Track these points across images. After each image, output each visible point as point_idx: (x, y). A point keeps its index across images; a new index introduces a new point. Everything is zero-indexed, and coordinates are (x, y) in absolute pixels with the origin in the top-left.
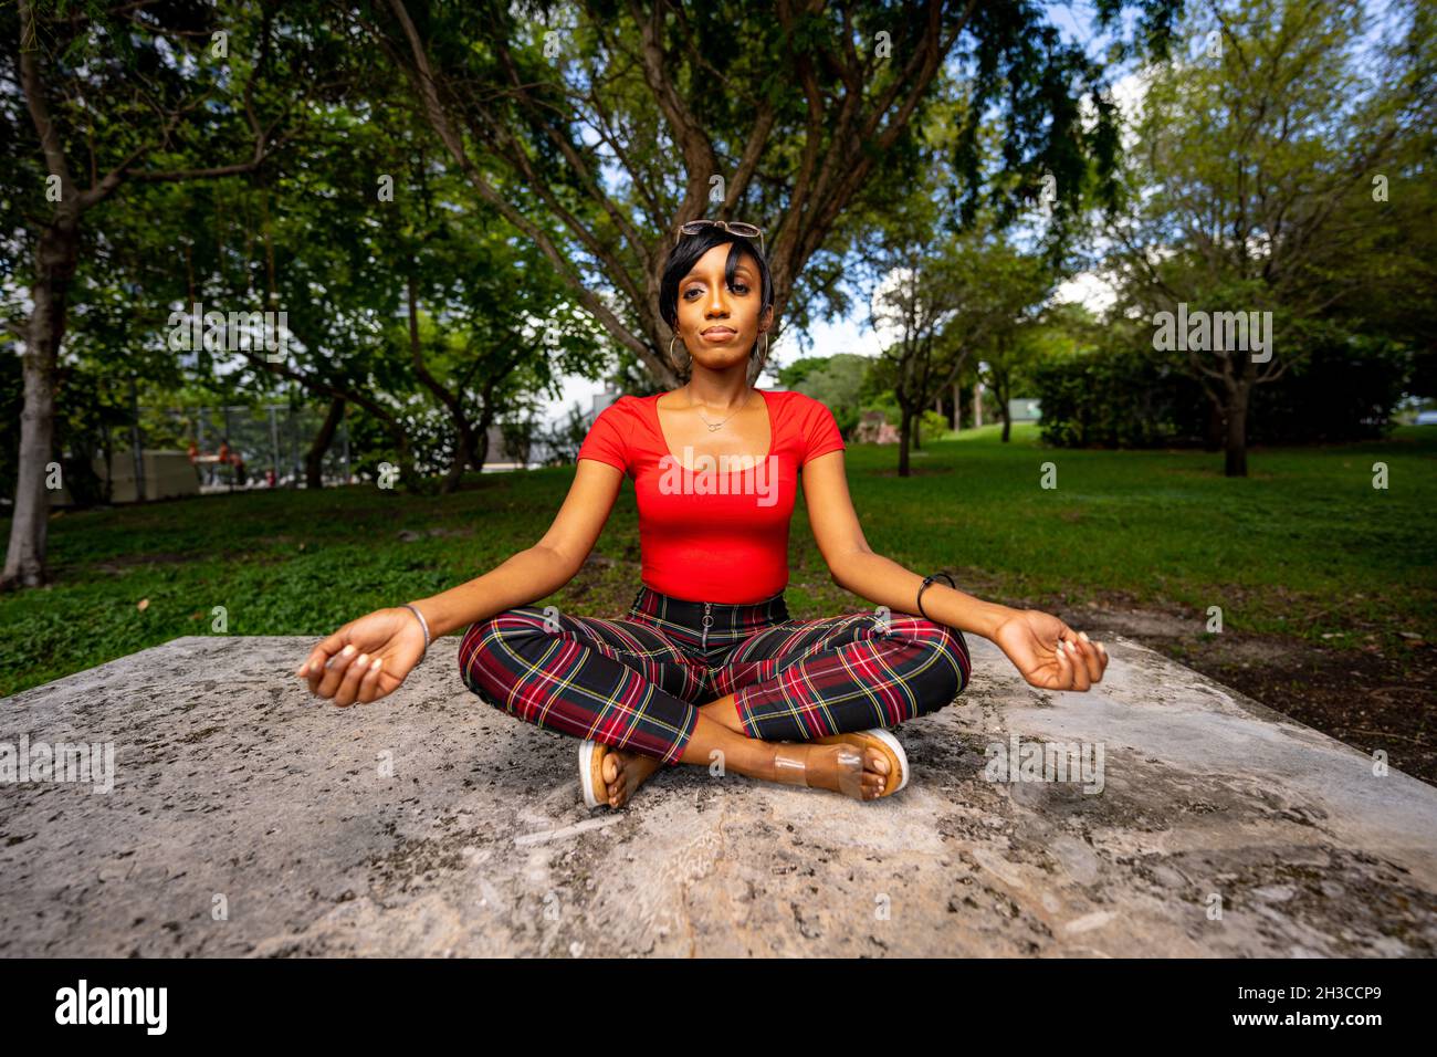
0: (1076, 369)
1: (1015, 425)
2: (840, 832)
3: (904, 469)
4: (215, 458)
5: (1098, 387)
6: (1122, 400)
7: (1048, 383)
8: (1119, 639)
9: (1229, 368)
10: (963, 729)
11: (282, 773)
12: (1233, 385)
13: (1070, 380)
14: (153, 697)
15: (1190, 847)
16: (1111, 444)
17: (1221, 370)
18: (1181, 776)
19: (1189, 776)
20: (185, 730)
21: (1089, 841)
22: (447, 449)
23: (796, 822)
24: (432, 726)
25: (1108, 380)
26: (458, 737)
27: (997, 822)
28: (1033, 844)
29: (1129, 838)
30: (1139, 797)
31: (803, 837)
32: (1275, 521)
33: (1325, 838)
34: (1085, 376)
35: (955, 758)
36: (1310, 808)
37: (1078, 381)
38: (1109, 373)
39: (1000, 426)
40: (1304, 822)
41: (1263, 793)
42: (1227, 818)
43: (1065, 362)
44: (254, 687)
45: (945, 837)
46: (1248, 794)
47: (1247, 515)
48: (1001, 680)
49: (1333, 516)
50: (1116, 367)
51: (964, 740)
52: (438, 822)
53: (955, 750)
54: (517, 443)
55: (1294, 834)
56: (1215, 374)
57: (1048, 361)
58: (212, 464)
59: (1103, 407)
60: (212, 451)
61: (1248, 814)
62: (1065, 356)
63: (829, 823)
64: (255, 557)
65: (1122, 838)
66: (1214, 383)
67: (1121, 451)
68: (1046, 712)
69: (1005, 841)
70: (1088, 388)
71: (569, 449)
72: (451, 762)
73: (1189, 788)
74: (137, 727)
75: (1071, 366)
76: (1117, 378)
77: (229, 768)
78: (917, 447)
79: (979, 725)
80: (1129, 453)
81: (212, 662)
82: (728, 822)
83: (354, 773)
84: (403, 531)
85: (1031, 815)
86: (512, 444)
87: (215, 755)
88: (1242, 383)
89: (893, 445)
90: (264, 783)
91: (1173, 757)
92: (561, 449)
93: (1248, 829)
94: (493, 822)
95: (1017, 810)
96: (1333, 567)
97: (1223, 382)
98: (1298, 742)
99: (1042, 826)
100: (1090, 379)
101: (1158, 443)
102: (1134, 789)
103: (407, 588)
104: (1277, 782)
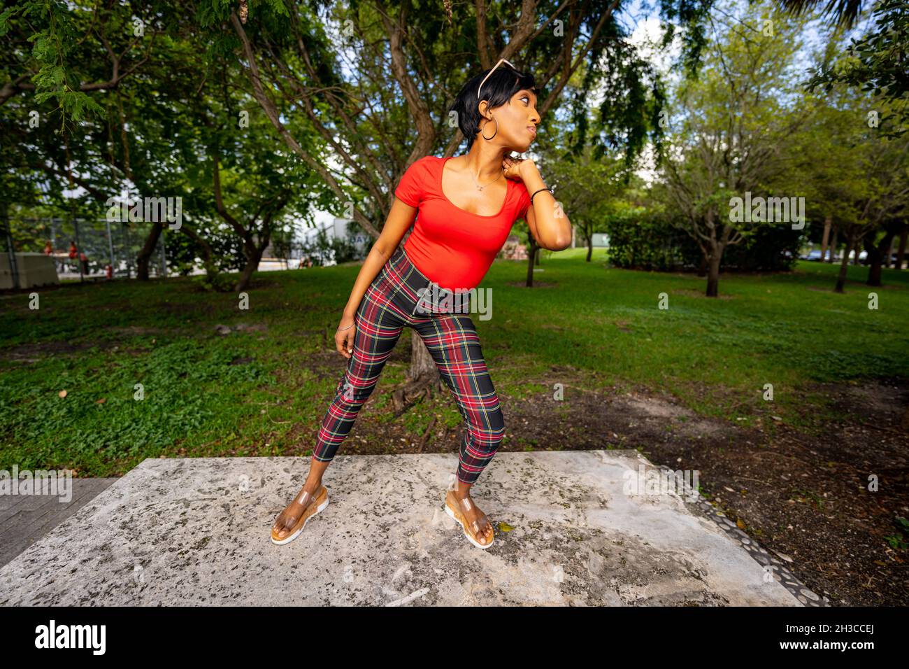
0: (632, 222)
1: (595, 249)
2: (521, 593)
3: (530, 281)
4: (66, 255)
5: (643, 234)
6: (655, 241)
7: (615, 229)
8: (639, 455)
9: (714, 235)
10: (568, 525)
11: (259, 569)
12: (714, 244)
13: (628, 228)
14: (159, 513)
15: (655, 594)
16: (648, 268)
17: (709, 235)
18: (658, 553)
19: (659, 553)
20: (192, 540)
21: (618, 592)
22: (233, 251)
23: (503, 588)
24: (321, 531)
25: (649, 230)
26: (337, 539)
27: (583, 583)
28: (597, 594)
29: (633, 590)
30: (639, 566)
31: (507, 597)
32: (727, 332)
33: (704, 586)
34: (636, 226)
35: (566, 545)
36: (702, 570)
37: (632, 229)
38: (650, 226)
39: (587, 249)
40: (699, 578)
41: (687, 561)
42: (671, 577)
43: (626, 217)
44: (212, 503)
45: (564, 593)
46: (680, 562)
47: (713, 327)
48: (585, 488)
49: (757, 330)
50: (654, 222)
51: (570, 532)
52: (347, 597)
53: (566, 539)
54: (282, 249)
55: (695, 585)
56: (706, 238)
57: (616, 215)
58: (63, 258)
59: (645, 246)
60: (63, 249)
61: (679, 574)
62: (626, 214)
63: (517, 588)
64: (123, 347)
65: (631, 590)
66: (705, 243)
67: (652, 272)
68: (604, 512)
69: (586, 594)
70: (637, 234)
71: (318, 254)
72: (340, 557)
73: (658, 560)
74: (164, 538)
75: (629, 220)
76: (654, 229)
77: (231, 568)
78: (538, 264)
79: (575, 522)
80: (656, 274)
81: (177, 483)
82: (475, 590)
83: (295, 567)
84: (219, 325)
85: (597, 579)
86: (278, 250)
87: (218, 558)
88: (720, 244)
89: (523, 261)
90: (253, 576)
91: (655, 540)
92: (314, 255)
93: (678, 583)
94: (373, 595)
95: (591, 576)
96: (749, 371)
97: (710, 243)
98: (704, 529)
99: (601, 585)
100: (639, 229)
101: (673, 269)
102: (638, 561)
103: (236, 380)
104: (692, 555)
